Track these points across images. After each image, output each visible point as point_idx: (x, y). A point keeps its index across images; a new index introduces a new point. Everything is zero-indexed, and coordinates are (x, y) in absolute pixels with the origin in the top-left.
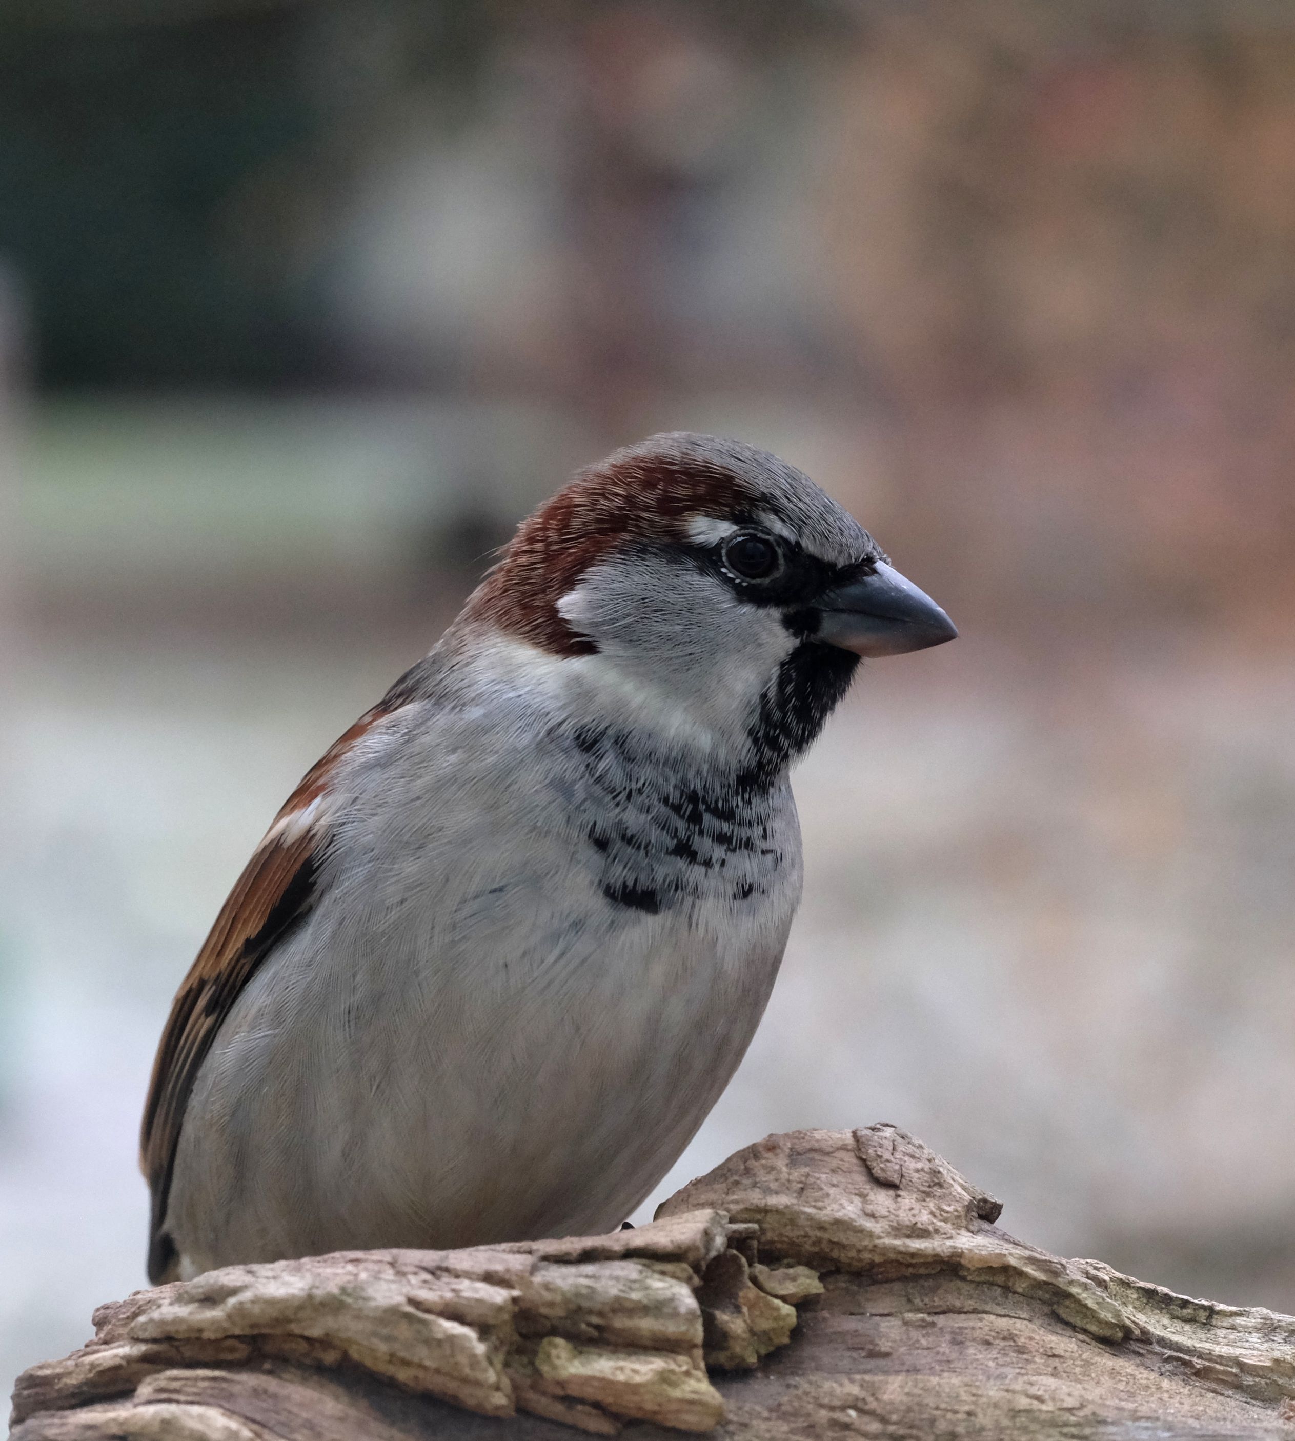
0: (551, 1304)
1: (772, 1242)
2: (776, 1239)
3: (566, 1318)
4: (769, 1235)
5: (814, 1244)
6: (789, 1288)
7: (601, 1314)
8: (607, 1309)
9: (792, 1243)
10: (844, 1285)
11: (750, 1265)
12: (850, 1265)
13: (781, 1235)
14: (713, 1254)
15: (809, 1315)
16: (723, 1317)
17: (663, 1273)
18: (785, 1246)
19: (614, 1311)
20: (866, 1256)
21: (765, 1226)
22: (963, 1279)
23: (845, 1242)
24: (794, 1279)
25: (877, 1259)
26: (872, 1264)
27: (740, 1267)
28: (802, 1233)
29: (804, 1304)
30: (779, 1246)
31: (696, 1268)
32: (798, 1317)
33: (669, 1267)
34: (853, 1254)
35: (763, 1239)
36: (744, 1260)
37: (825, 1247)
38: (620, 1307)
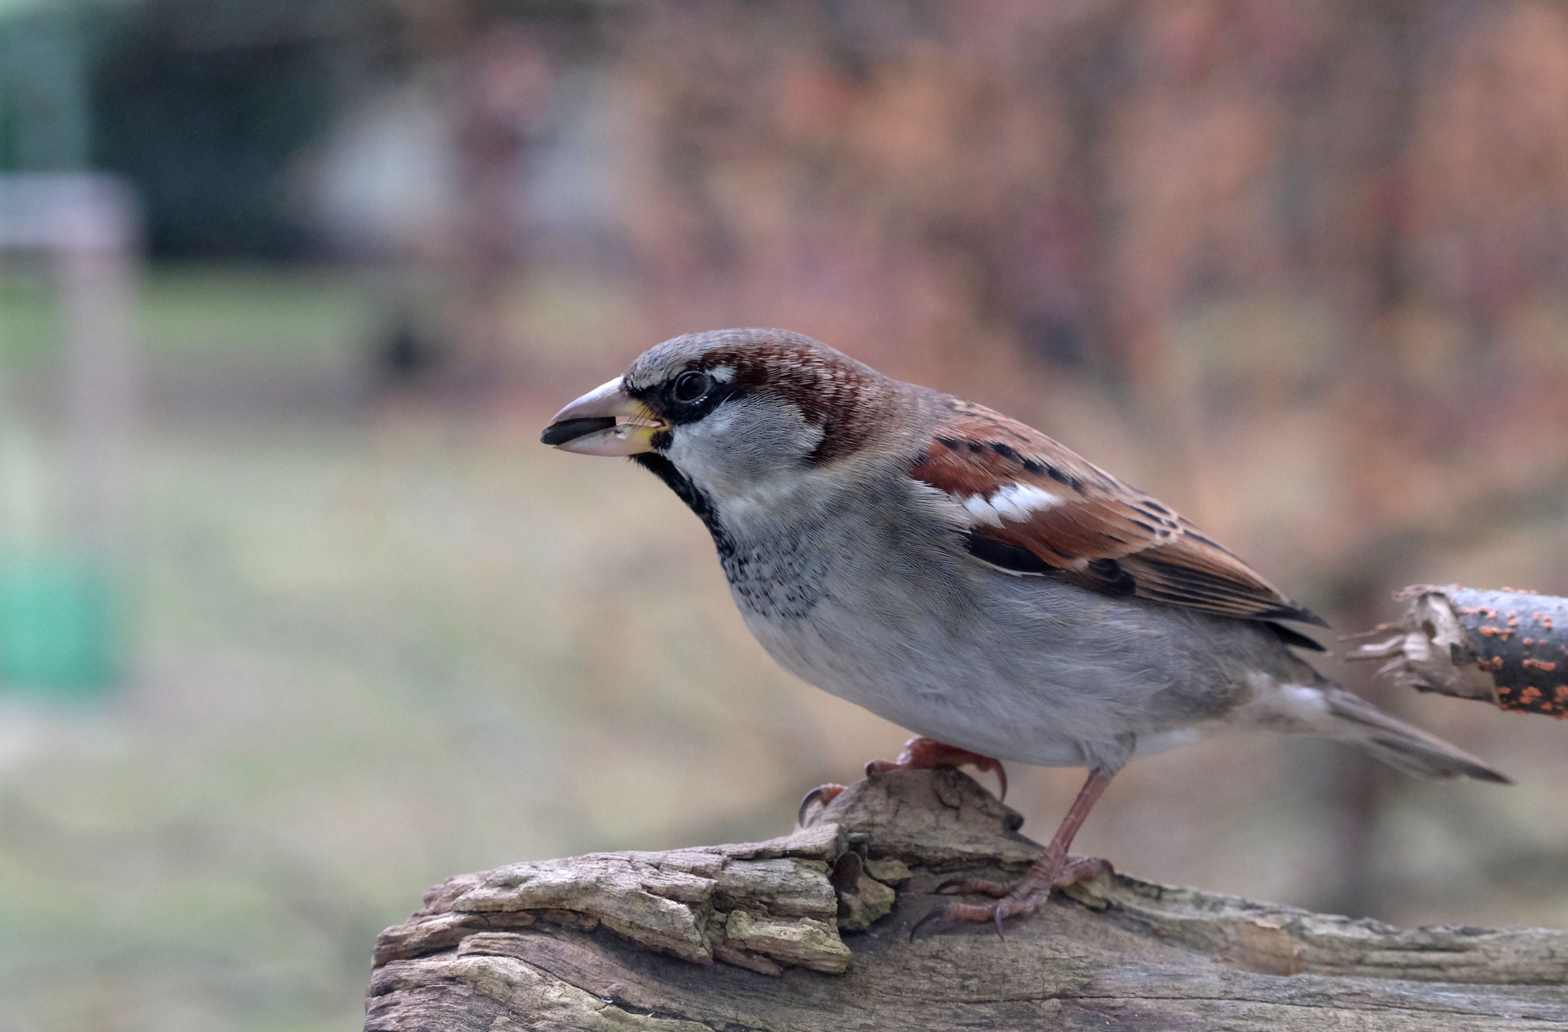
0: (736, 888)
1: (877, 846)
2: (880, 843)
3: (746, 898)
4: (876, 841)
5: (906, 846)
6: (890, 876)
7: (769, 895)
8: (774, 891)
9: (890, 846)
10: (923, 874)
11: (863, 860)
12: (928, 860)
13: (884, 841)
14: (841, 854)
15: (902, 894)
16: (846, 896)
17: (809, 867)
18: (886, 848)
19: (779, 893)
20: (940, 854)
21: (873, 834)
22: (1001, 869)
23: (926, 845)
24: (892, 869)
25: (947, 857)
26: (944, 860)
27: (857, 862)
28: (898, 840)
29: (898, 886)
30: (882, 848)
31: (831, 864)
32: (897, 896)
33: (814, 863)
34: (931, 853)
35: (871, 843)
36: (859, 858)
37: (913, 849)
38: (783, 891)
